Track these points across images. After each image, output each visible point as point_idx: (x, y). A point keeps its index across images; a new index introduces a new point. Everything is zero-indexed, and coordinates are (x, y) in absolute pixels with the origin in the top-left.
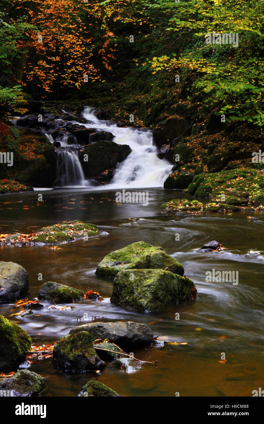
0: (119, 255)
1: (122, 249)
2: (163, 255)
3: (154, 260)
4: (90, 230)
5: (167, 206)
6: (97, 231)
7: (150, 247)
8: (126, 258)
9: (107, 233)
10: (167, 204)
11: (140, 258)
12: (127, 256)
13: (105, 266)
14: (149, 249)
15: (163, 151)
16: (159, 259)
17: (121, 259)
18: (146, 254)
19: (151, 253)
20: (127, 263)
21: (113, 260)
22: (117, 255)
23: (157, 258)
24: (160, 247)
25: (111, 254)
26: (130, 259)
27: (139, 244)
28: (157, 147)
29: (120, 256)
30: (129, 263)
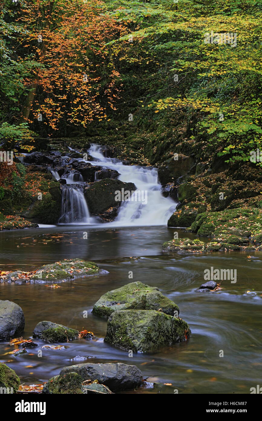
0: (115, 295)
1: (118, 289)
2: (158, 295)
3: (149, 300)
4: (90, 269)
5: (168, 245)
6: (97, 270)
7: (146, 287)
8: (123, 298)
9: (107, 272)
10: (169, 243)
11: (136, 298)
12: (123, 296)
13: (102, 306)
14: (145, 289)
15: (168, 189)
16: (155, 300)
17: (117, 298)
18: (142, 294)
19: (147, 293)
20: (124, 303)
21: (109, 299)
22: (113, 295)
23: (153, 299)
24: (156, 288)
25: (108, 294)
26: (126, 299)
27: (135, 284)
28: (162, 185)
29: (117, 296)
30: (125, 303)
